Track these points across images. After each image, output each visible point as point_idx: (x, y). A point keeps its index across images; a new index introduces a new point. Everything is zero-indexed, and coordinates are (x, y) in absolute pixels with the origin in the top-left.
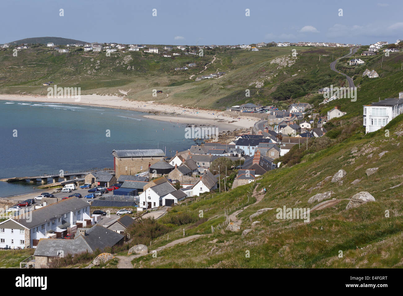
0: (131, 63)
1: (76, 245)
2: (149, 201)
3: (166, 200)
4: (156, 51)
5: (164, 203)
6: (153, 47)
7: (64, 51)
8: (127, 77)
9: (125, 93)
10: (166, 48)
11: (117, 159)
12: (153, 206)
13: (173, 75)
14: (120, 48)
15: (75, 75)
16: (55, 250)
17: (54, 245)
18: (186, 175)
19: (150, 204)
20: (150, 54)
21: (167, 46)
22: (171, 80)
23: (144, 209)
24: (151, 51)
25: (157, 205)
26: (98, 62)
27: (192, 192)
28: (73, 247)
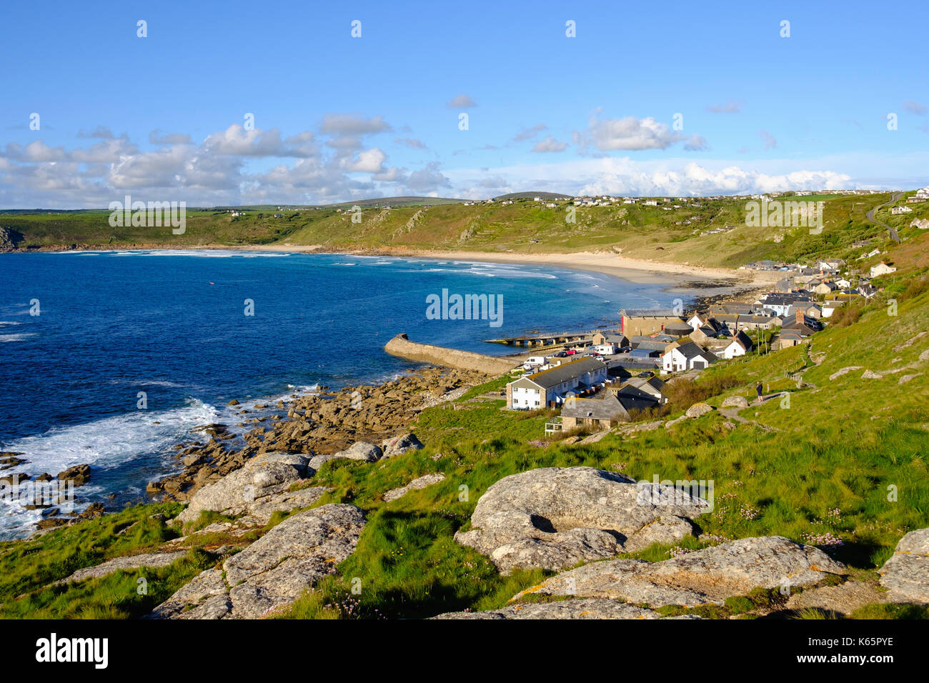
0: (626, 218)
1: (608, 406)
2: (674, 363)
3: (695, 363)
4: (654, 203)
5: (692, 366)
6: (650, 199)
7: (553, 205)
8: (621, 233)
9: (620, 250)
10: (665, 200)
11: (626, 319)
12: (678, 369)
13: (674, 230)
14: (613, 200)
15: (564, 231)
16: (585, 411)
17: (583, 405)
18: (710, 336)
19: (675, 366)
20: (647, 206)
21: (667, 198)
22: (672, 236)
23: (669, 372)
24: (648, 203)
25: (684, 368)
26: (590, 216)
27: (724, 354)
28: (605, 409)
